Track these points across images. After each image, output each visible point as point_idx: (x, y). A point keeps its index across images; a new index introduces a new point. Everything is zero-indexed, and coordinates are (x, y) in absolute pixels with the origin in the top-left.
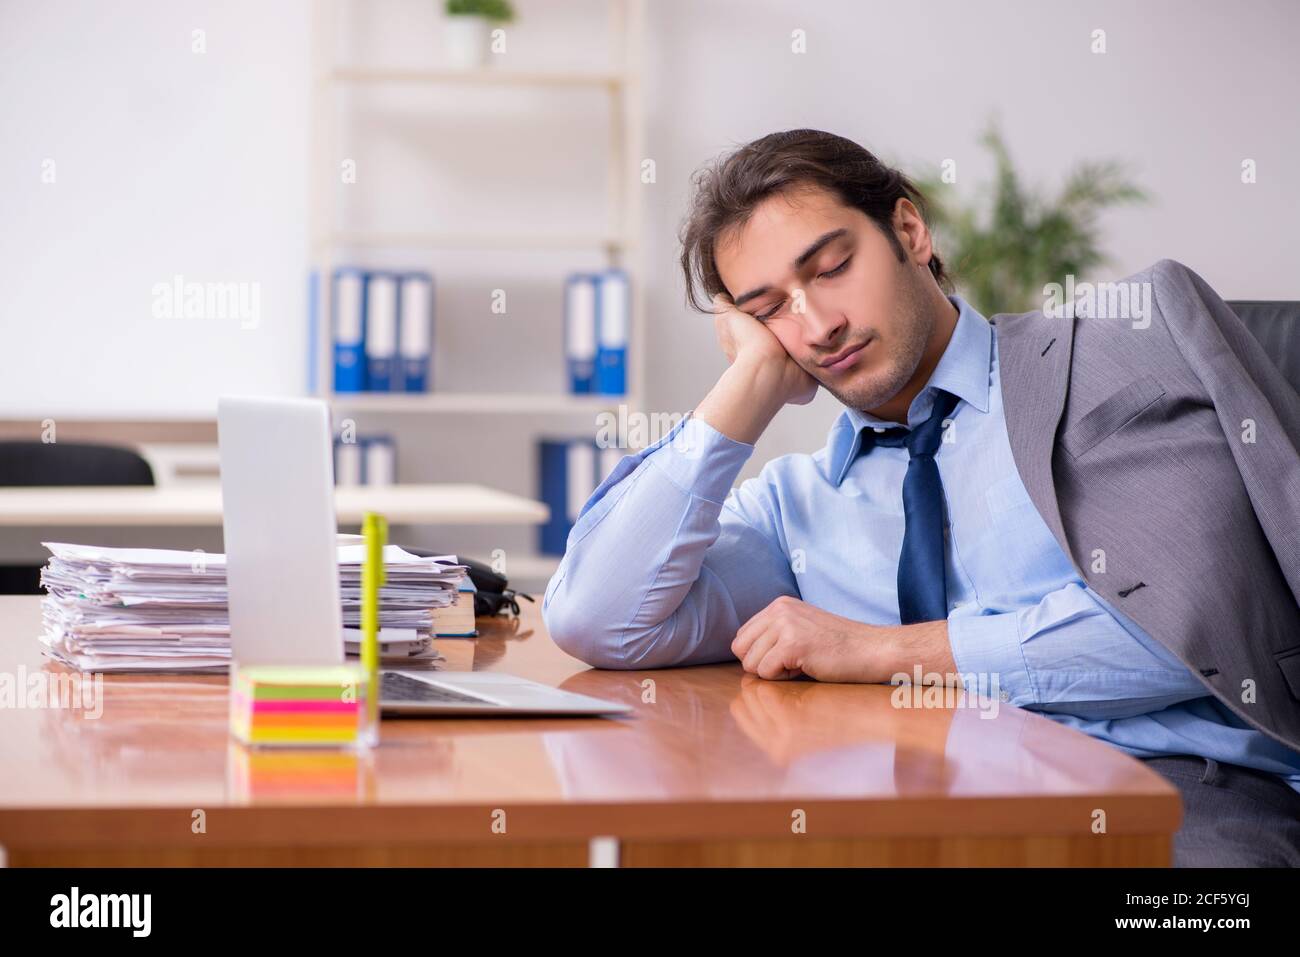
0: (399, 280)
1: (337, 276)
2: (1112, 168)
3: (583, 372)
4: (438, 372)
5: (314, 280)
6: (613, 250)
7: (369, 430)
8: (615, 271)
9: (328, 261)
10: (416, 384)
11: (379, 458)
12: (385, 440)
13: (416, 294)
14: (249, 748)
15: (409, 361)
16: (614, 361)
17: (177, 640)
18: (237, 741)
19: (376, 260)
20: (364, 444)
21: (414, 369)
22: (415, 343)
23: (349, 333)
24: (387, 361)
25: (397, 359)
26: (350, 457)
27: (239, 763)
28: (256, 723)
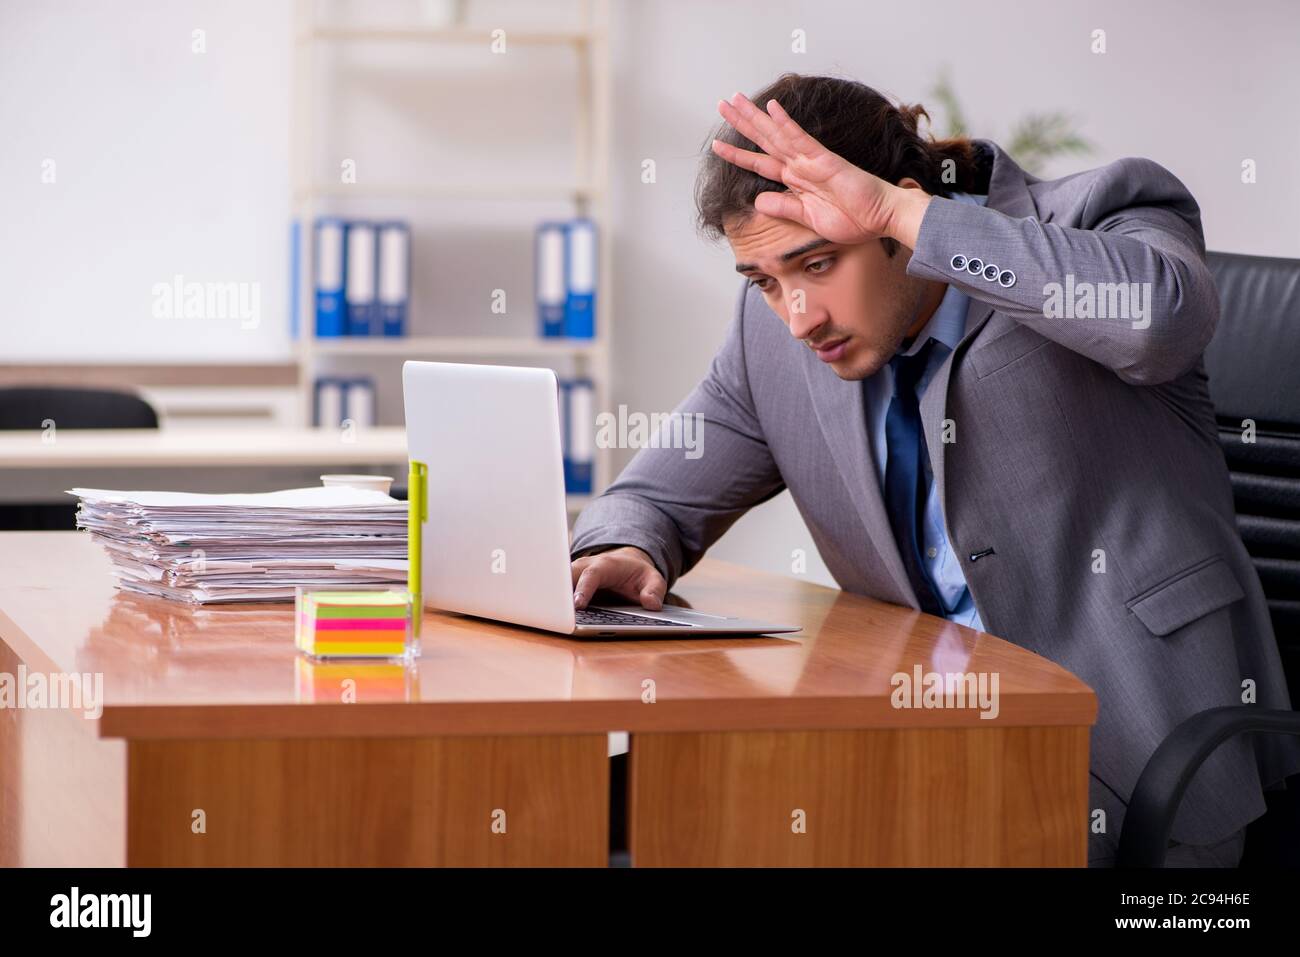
0: (378, 229)
1: (318, 226)
2: (1057, 120)
3: (554, 316)
4: (415, 318)
5: (296, 231)
6: (581, 200)
7: (349, 371)
8: (583, 220)
9: (309, 212)
10: (394, 328)
11: (359, 399)
12: (365, 382)
13: (393, 243)
14: (313, 659)
15: (387, 307)
16: (582, 306)
17: (263, 573)
18: (302, 653)
19: (354, 210)
20: (345, 386)
21: (392, 315)
22: (393, 289)
23: (330, 279)
24: (366, 307)
25: (376, 304)
26: (330, 397)
27: (304, 671)
28: (318, 639)
